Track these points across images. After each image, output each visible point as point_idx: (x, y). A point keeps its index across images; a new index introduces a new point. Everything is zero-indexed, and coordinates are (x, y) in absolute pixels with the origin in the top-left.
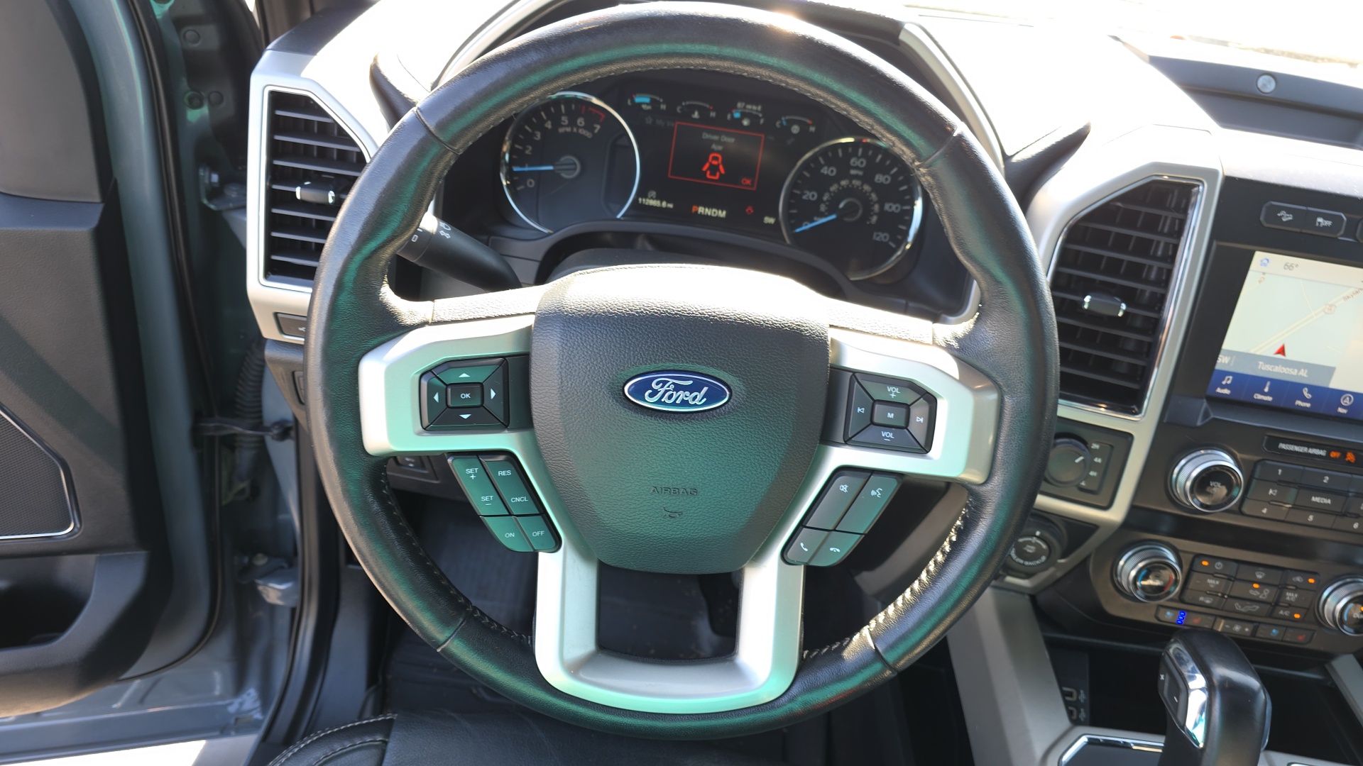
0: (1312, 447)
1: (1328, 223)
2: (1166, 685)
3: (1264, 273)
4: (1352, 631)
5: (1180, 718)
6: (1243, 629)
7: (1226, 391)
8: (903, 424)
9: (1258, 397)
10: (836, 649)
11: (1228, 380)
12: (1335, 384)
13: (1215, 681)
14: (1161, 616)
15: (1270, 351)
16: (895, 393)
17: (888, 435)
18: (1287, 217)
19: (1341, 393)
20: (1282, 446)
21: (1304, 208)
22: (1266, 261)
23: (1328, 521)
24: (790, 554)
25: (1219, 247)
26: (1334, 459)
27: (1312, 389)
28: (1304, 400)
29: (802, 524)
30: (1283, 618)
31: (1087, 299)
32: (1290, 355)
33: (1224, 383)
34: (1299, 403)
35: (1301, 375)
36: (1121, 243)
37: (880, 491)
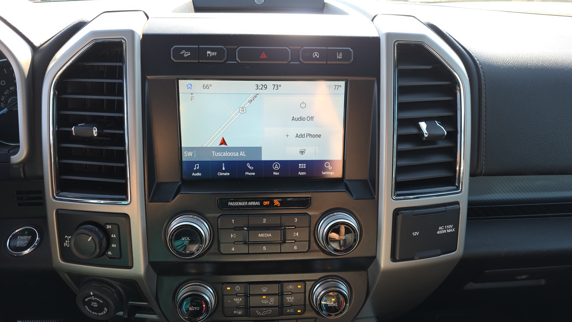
0: (250, 201)
1: (215, 54)
3: (192, 94)
7: (199, 174)
9: (221, 174)
11: (197, 167)
12: (265, 157)
15: (217, 144)
18: (187, 54)
19: (270, 163)
20: (229, 204)
21: (195, 46)
22: (189, 86)
26: (267, 206)
27: (252, 163)
28: (250, 171)
30: (291, 314)
31: (73, 129)
32: (230, 144)
33: (195, 169)
34: (247, 173)
35: (242, 156)
36: (98, 89)
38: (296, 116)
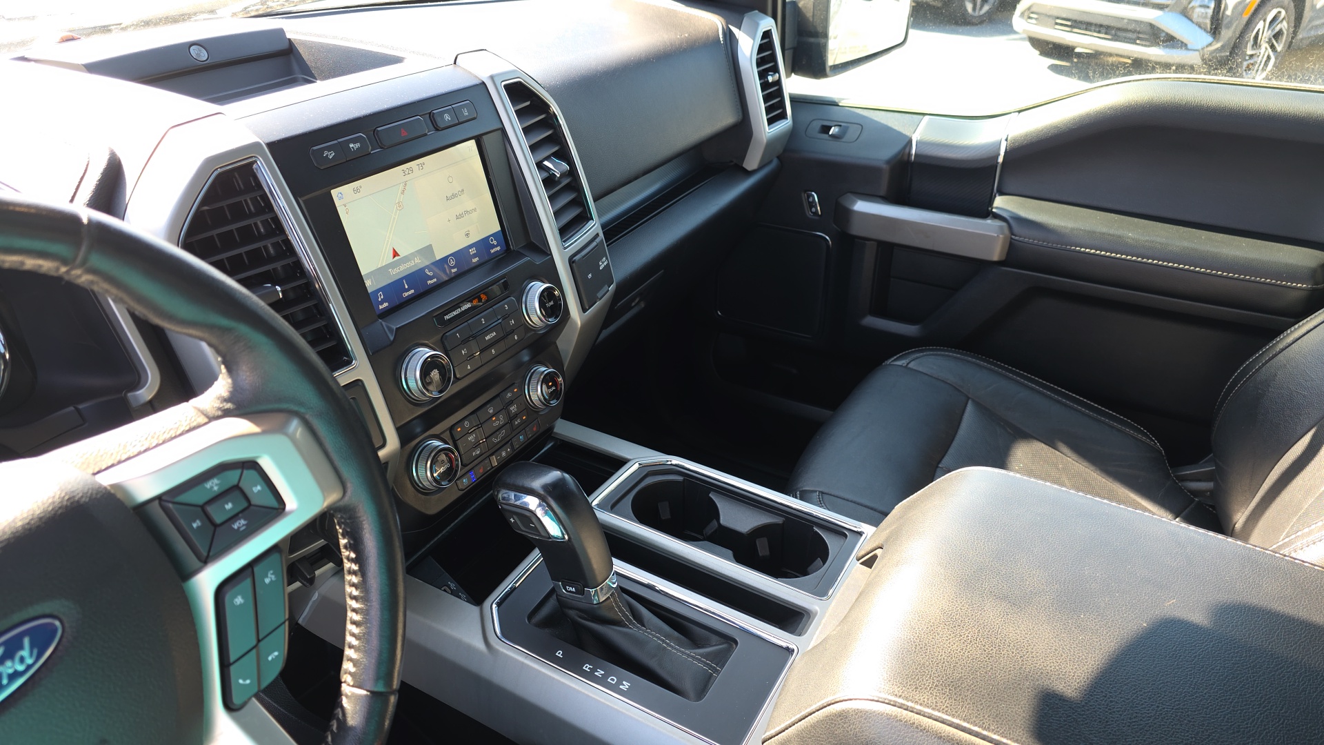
0: (462, 306)
1: (358, 145)
2: (519, 522)
3: (346, 204)
4: (555, 401)
5: (543, 533)
6: (507, 452)
7: (386, 305)
8: (245, 504)
9: (406, 294)
10: (337, 728)
11: (381, 296)
12: (439, 256)
13: (542, 492)
14: (460, 487)
15: (389, 259)
16: (216, 485)
17: (240, 524)
18: (331, 155)
19: (445, 260)
20: (447, 317)
21: (336, 142)
22: (340, 195)
23: (502, 346)
24: (237, 699)
25: (304, 201)
26: (477, 305)
27: (429, 267)
28: (430, 278)
29: (225, 665)
30: (519, 425)
32: (403, 253)
33: (380, 300)
34: (429, 282)
35: (418, 263)
37: (272, 574)
38: (449, 195)
